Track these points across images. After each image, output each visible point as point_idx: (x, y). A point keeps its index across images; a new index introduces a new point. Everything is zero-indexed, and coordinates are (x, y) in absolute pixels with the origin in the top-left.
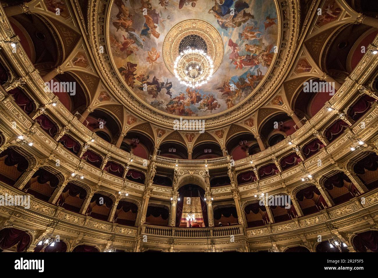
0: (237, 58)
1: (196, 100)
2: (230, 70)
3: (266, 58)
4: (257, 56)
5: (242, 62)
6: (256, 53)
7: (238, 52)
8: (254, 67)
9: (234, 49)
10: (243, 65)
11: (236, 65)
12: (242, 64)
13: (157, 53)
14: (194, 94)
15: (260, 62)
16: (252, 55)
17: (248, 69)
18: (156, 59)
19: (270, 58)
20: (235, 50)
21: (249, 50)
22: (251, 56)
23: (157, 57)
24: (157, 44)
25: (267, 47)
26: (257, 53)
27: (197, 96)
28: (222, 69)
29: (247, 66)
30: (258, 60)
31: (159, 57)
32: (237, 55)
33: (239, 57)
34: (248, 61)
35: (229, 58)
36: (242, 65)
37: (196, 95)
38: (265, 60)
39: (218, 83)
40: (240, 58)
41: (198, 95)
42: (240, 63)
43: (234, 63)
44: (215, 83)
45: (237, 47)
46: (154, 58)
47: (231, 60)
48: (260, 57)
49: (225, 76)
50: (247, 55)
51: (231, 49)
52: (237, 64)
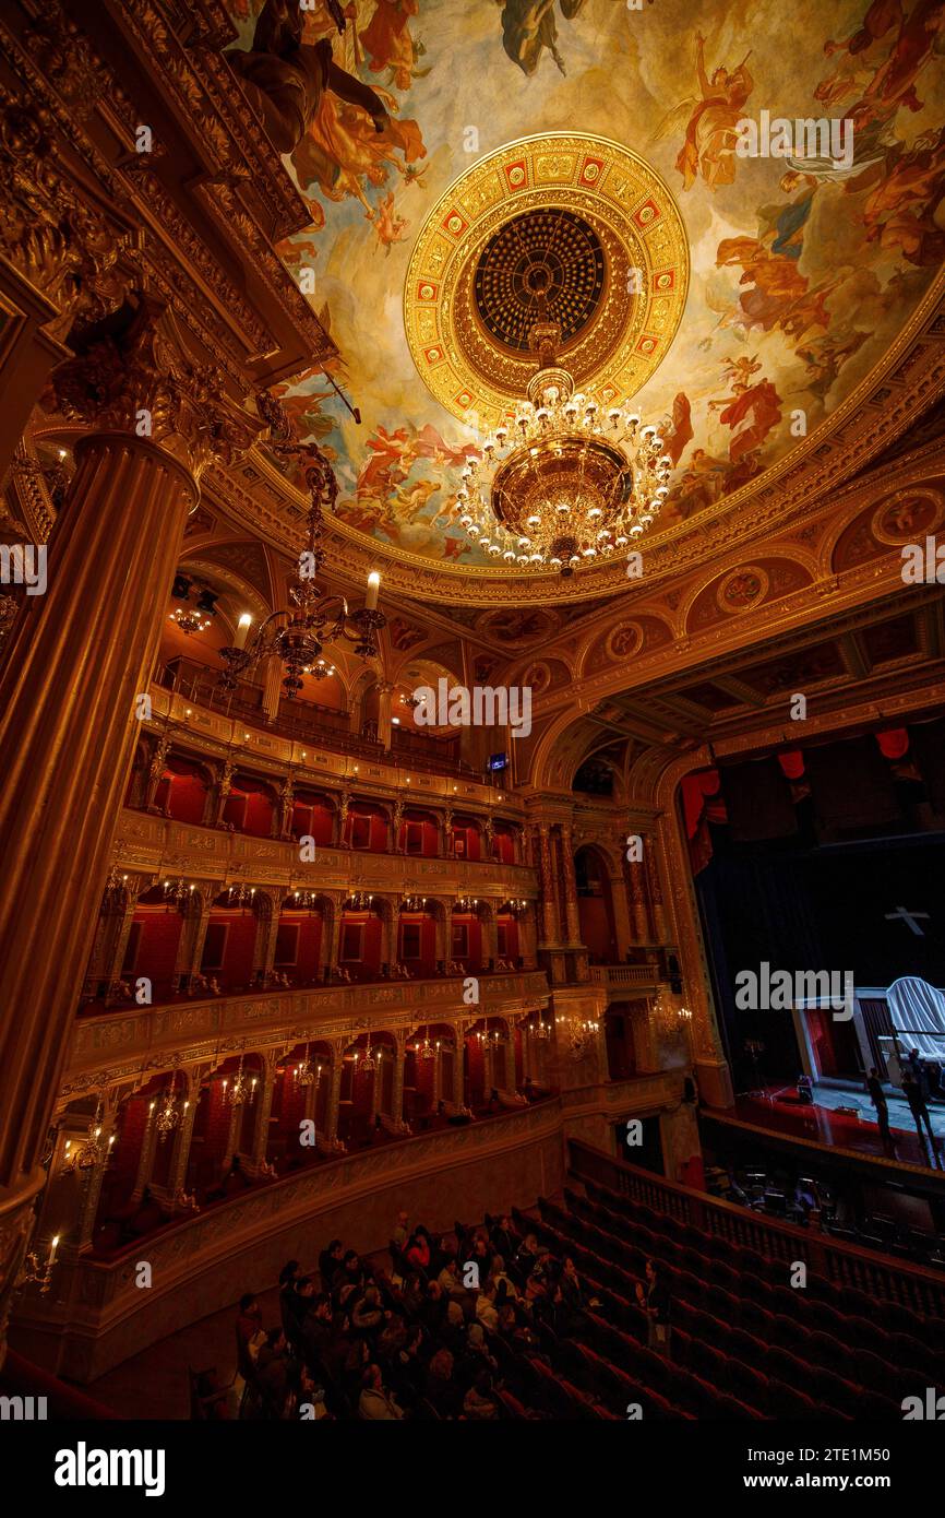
0: (417, 447)
1: (319, 139)
2: (386, 405)
3: (365, 516)
4: (387, 499)
5: (394, 455)
6: (400, 500)
7: (433, 460)
8: (355, 480)
9: (449, 454)
10: (379, 454)
11: (391, 433)
12: (384, 453)
13: (699, 169)
14: (365, 160)
15: (362, 498)
16: (399, 488)
17: (358, 461)
18: (692, 133)
19: (360, 523)
20: (442, 454)
21: (419, 486)
22: (395, 485)
23: (691, 153)
24: (716, 218)
25: (399, 527)
26: (394, 502)
27: (336, 165)
28: (404, 382)
29: (368, 462)
30: (372, 496)
31: (683, 156)
32: (424, 451)
33: (413, 454)
34: (383, 472)
35: (432, 424)
36: (381, 450)
37: (354, 169)
38: (360, 512)
39: (353, 332)
40: (409, 455)
41: (343, 179)
42: (392, 447)
43: (403, 430)
44: (361, 318)
45: (450, 464)
46: (704, 131)
47: (420, 428)
48: (377, 504)
49: (372, 379)
50: (405, 478)
51: (454, 446)
52: (395, 437)
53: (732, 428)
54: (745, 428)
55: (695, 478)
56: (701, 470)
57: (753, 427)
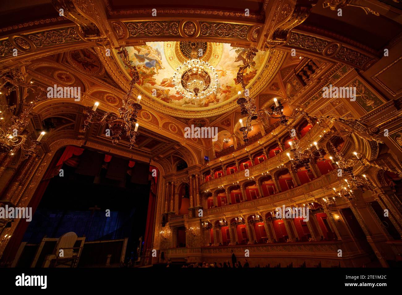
53: (176, 94)
54: (176, 96)
55: (163, 92)
56: (165, 92)
57: (177, 97)
